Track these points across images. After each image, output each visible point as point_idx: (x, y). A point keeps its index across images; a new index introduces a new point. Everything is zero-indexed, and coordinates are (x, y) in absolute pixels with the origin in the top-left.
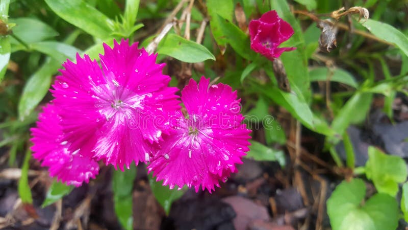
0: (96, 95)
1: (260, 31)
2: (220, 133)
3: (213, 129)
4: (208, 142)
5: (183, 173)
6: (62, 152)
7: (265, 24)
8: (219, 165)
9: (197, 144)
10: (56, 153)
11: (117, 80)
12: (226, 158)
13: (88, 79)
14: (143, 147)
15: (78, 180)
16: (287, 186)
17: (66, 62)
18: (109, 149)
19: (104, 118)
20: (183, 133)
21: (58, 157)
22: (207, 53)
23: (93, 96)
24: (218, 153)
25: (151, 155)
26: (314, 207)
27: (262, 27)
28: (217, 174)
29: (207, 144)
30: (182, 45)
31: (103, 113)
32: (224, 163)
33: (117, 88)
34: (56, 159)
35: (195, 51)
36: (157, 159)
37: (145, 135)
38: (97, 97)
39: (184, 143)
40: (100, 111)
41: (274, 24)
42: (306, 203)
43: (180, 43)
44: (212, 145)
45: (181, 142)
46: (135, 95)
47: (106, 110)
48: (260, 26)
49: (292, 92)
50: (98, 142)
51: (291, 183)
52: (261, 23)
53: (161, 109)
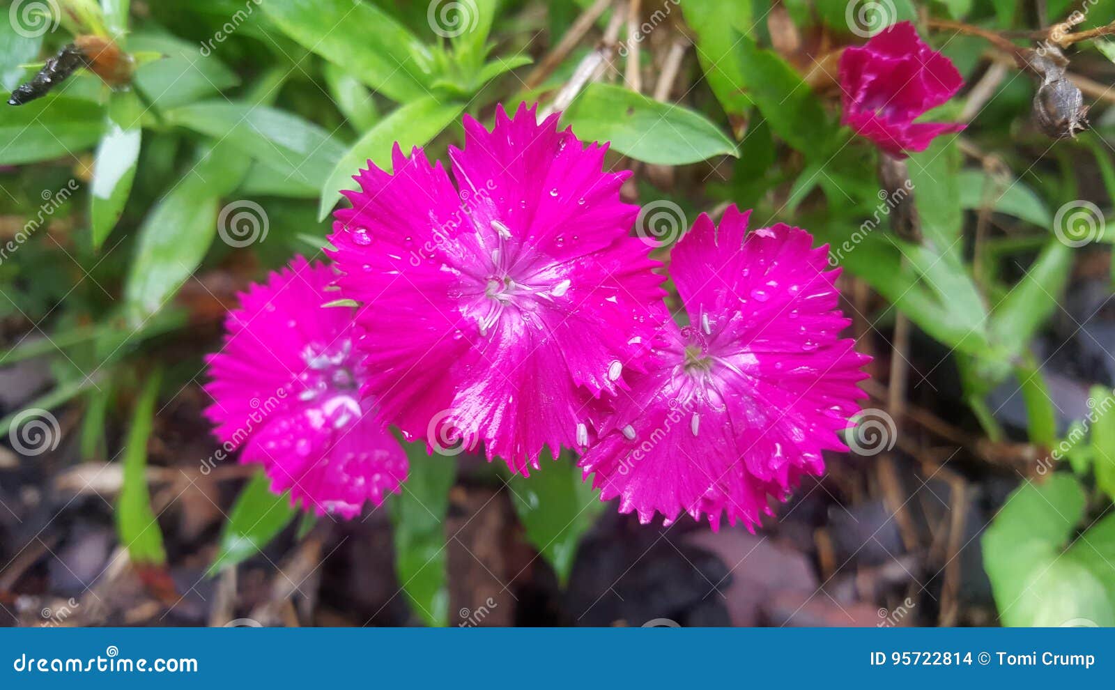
0: (450, 265)
1: (871, 78)
2: (779, 365)
3: (758, 355)
4: (745, 392)
5: (675, 478)
6: (306, 422)
7: (885, 58)
8: (778, 454)
9: (712, 395)
10: (284, 424)
11: (504, 219)
12: (797, 435)
13: (428, 219)
14: (570, 408)
15: (350, 500)
16: (857, 496)
17: (366, 168)
18: (491, 415)
19: (473, 328)
20: (674, 367)
21: (292, 436)
22: (716, 137)
23: (444, 268)
24: (770, 420)
25: (591, 431)
26: (934, 552)
27: (875, 66)
28: (774, 480)
29: (741, 395)
30: (635, 115)
31: (470, 316)
32: (792, 450)
33: (504, 243)
34: (285, 443)
35: (676, 130)
36: (603, 439)
37: (577, 375)
38: (454, 271)
39: (677, 394)
40: (463, 310)
41: (906, 58)
42: (910, 542)
43: (631, 110)
44: (757, 400)
45: (668, 390)
46: (549, 262)
47: (478, 306)
48: (867, 64)
49: (927, 243)
50: (459, 396)
51: (865, 488)
52: (875, 55)
53: (613, 299)
